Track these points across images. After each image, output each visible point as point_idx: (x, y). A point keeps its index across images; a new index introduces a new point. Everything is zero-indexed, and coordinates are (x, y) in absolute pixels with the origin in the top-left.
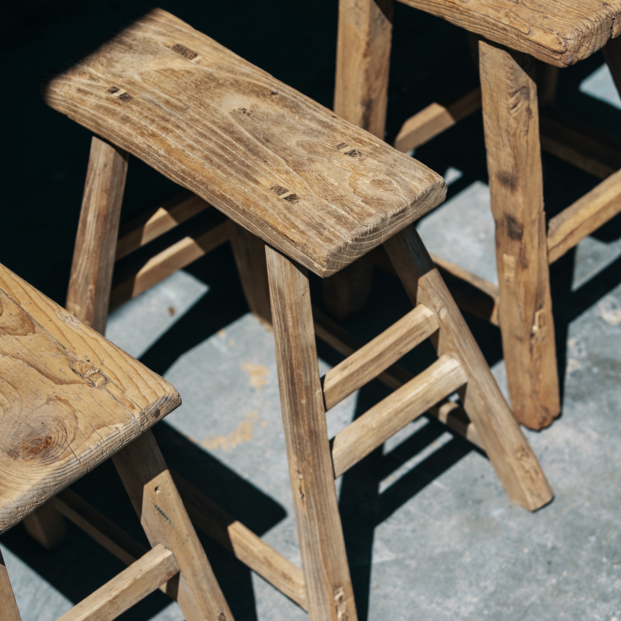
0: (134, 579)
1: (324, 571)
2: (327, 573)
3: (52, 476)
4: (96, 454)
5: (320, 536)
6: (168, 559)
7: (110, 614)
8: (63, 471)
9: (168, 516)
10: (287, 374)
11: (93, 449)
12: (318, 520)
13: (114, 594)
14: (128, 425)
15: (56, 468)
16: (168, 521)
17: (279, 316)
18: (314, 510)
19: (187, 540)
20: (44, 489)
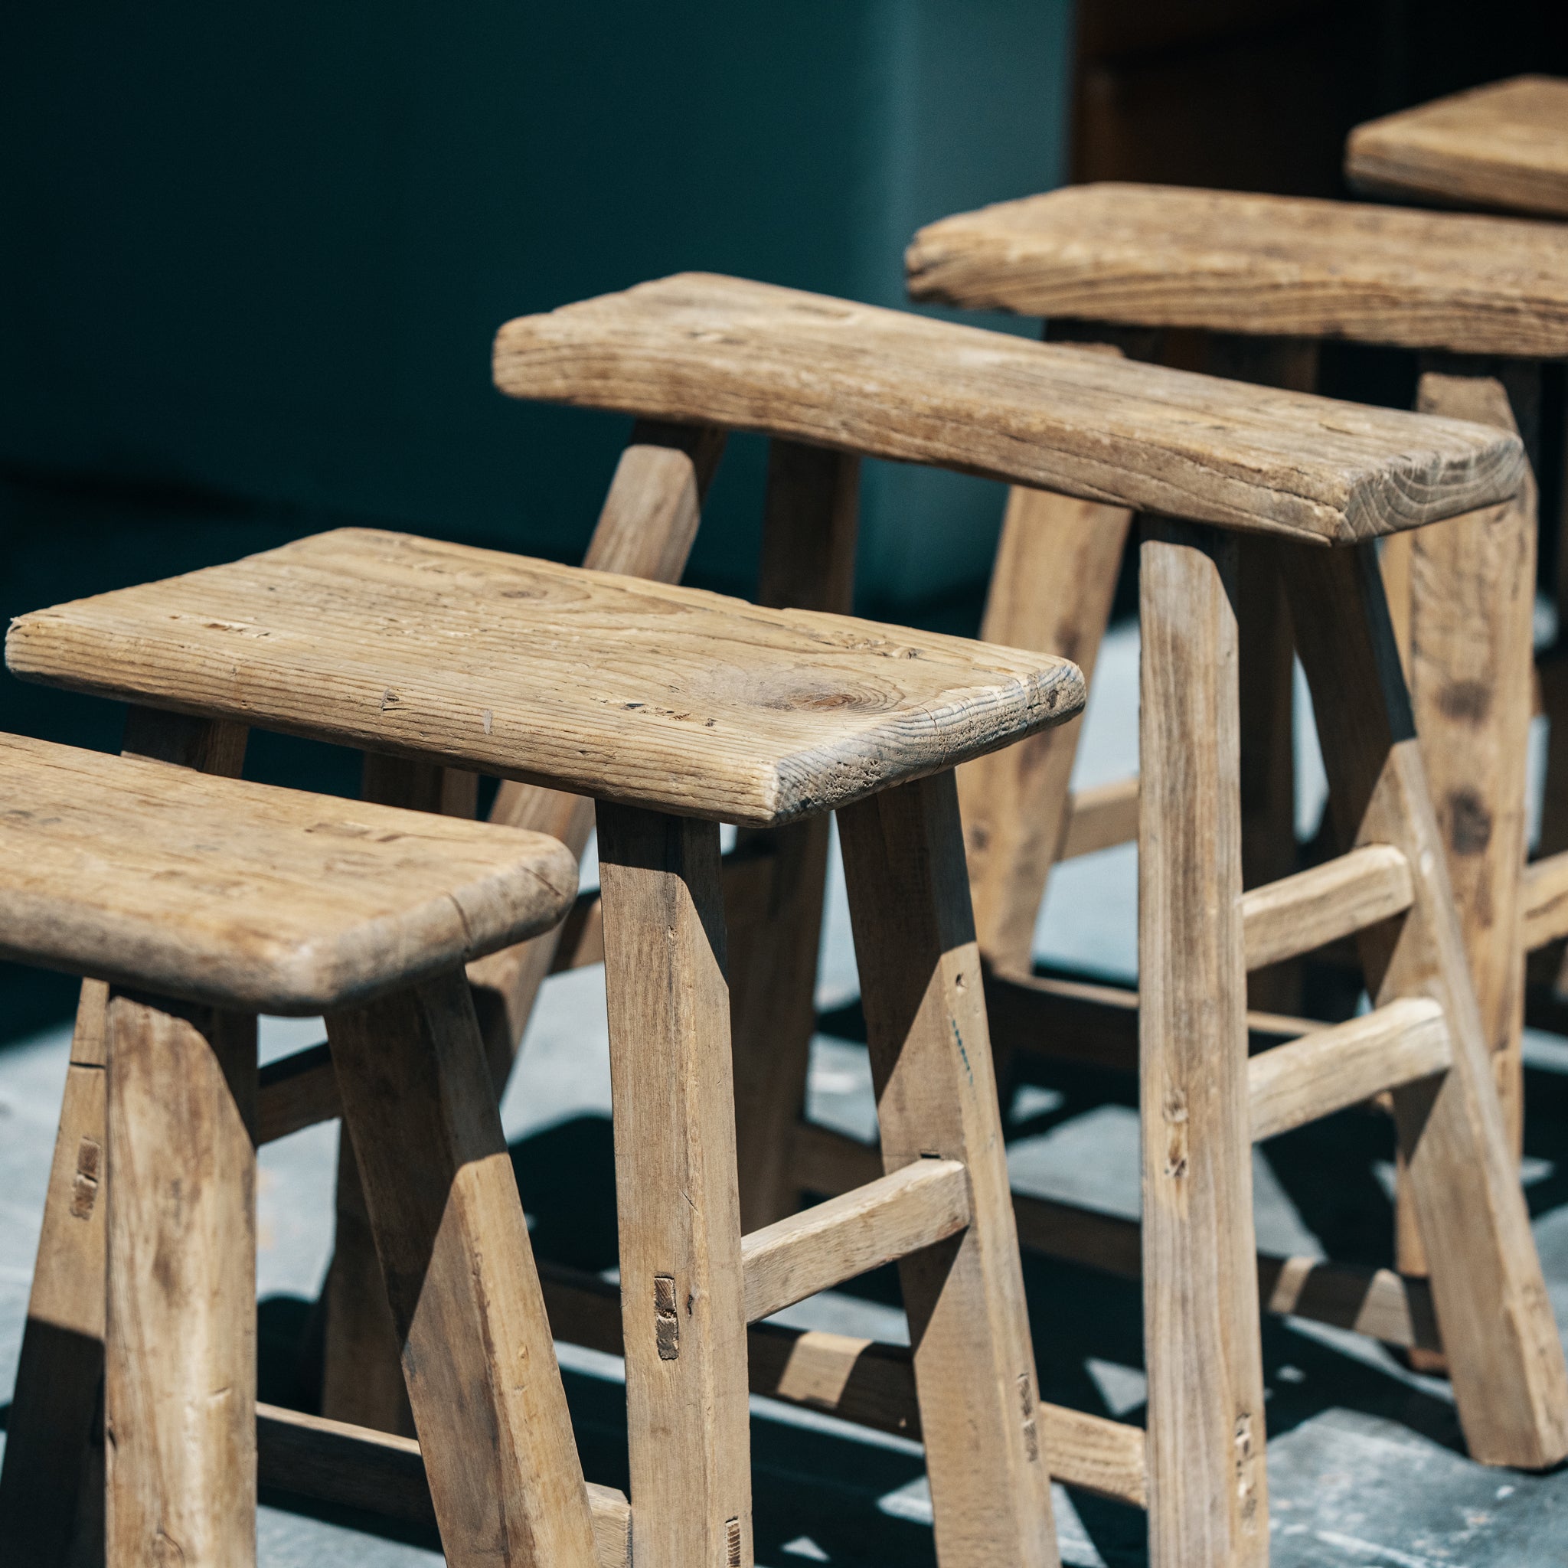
0: (902, 1190)
1: (1221, 1360)
2: (1228, 1367)
3: (891, 728)
4: (961, 723)
5: (1219, 1264)
6: (956, 1174)
7: (858, 1249)
8: (910, 729)
9: (971, 1063)
10: (1174, 847)
11: (955, 711)
12: (1219, 1221)
13: (869, 1205)
14: (1010, 693)
15: (896, 718)
16: (968, 1074)
17: (1166, 706)
18: (1212, 1194)
19: (991, 1146)
20: (882, 749)
